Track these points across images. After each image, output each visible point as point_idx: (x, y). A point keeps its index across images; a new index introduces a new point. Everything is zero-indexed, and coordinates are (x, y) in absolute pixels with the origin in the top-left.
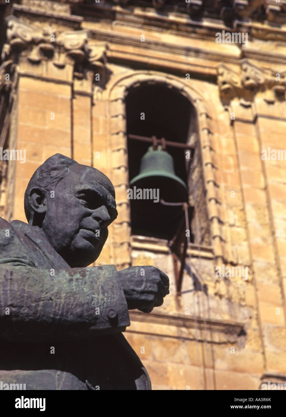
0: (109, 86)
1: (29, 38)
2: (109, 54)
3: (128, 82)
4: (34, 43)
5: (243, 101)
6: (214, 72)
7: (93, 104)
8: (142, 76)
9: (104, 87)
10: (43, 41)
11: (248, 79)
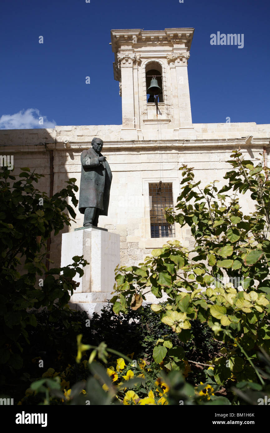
0: (141, 65)
1: (122, 58)
2: (141, 56)
3: (146, 63)
4: (124, 58)
5: (173, 63)
6: (166, 55)
7: (138, 71)
8: (150, 60)
9: (140, 66)
10: (126, 58)
11: (173, 57)
